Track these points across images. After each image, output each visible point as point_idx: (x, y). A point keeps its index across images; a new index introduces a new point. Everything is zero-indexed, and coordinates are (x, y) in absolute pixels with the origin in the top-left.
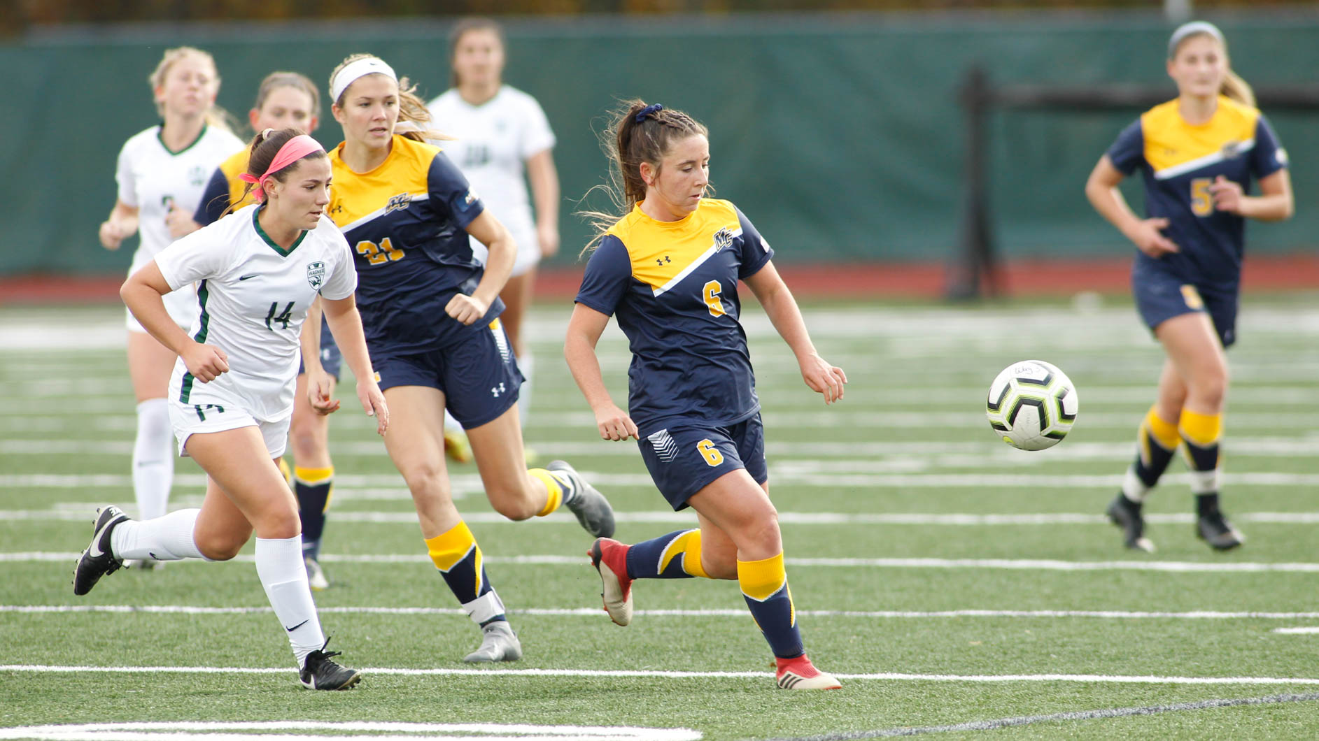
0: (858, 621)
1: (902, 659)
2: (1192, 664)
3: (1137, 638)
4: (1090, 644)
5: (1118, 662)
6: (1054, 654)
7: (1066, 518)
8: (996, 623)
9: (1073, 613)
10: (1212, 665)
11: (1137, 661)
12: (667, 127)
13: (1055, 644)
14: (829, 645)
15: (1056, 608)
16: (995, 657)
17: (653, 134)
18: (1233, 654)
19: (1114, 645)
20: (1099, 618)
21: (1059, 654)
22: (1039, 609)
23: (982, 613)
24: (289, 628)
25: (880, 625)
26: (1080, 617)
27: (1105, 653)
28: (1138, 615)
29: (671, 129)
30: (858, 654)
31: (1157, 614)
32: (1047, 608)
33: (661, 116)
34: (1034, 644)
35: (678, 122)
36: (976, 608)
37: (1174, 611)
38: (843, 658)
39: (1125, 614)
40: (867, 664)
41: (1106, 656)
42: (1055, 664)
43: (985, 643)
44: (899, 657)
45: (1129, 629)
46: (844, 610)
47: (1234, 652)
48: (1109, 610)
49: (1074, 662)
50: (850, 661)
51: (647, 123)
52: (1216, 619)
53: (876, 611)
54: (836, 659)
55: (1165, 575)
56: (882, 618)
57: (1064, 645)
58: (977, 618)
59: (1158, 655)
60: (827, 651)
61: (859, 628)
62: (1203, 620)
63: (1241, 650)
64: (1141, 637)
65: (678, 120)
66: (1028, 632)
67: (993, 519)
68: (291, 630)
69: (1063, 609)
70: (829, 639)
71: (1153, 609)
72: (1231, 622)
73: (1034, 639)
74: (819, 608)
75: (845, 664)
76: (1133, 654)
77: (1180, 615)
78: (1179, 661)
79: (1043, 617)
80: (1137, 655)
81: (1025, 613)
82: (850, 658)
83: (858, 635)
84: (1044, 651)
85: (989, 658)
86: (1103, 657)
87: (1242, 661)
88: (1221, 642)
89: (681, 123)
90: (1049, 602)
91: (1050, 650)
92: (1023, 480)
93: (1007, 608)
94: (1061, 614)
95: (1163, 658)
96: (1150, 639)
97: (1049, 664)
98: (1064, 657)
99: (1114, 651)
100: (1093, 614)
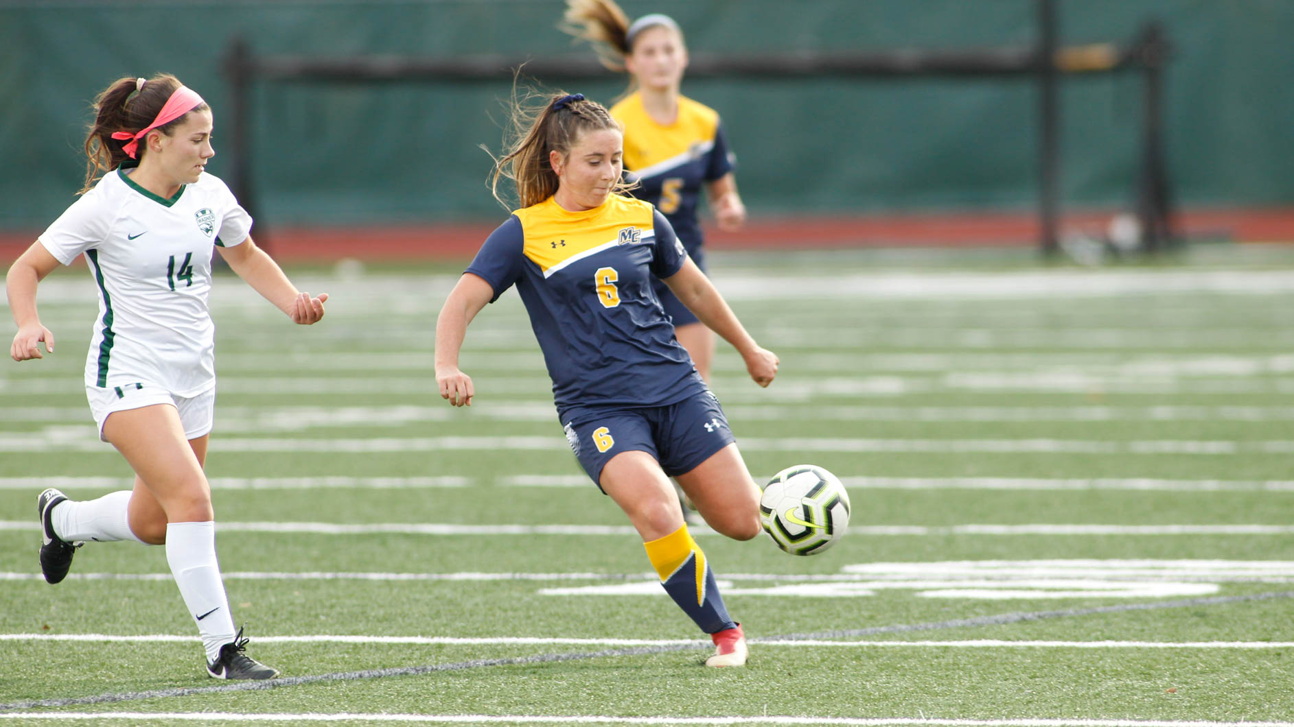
0: (129, 584)
1: (174, 621)
2: (459, 624)
3: (404, 600)
4: (359, 605)
5: (386, 623)
6: (323, 615)
7: (333, 482)
8: (265, 585)
9: (341, 575)
10: (477, 625)
11: (404, 621)
12: (578, 118)
13: (323, 606)
14: (102, 608)
15: (324, 570)
16: (265, 618)
17: (565, 122)
18: (498, 614)
19: (381, 606)
20: (366, 581)
21: (327, 615)
22: (307, 571)
23: (251, 575)
24: (199, 616)
25: (151, 588)
26: (346, 580)
27: (373, 614)
28: (404, 576)
29: (583, 121)
30: (130, 617)
31: (423, 576)
32: (315, 570)
33: (578, 107)
34: (303, 606)
35: (591, 115)
36: (247, 570)
37: (439, 573)
38: (115, 619)
39: (392, 576)
40: (139, 626)
41: (374, 617)
42: (324, 625)
43: (255, 604)
44: (170, 619)
45: (395, 591)
46: (116, 572)
47: (498, 613)
48: (376, 571)
49: (342, 623)
50: (122, 623)
51: (563, 112)
52: (480, 582)
53: (148, 573)
54: (108, 621)
55: (431, 538)
56: (153, 582)
57: (332, 607)
58: (246, 581)
59: (424, 615)
60: (99, 613)
61: (131, 591)
62: (468, 582)
63: (505, 611)
64: (408, 598)
65: (593, 113)
66: (296, 593)
67: (260, 483)
68: (200, 619)
69: (330, 571)
70: (102, 602)
71: (418, 571)
72: (496, 583)
73: (303, 600)
74: (91, 571)
75: (118, 626)
76: (400, 615)
77: (446, 577)
78: (445, 622)
79: (311, 580)
80: (404, 616)
81: (294, 575)
82: (121, 620)
83: (129, 597)
84: (313, 613)
85: (258, 620)
86: (371, 618)
87: (506, 622)
88: (485, 603)
89: (595, 115)
90: (317, 565)
91: (319, 611)
92: (289, 445)
93: (276, 570)
94: (329, 576)
95: (429, 619)
96: (417, 601)
97: (318, 625)
98: (332, 618)
99: (381, 612)
100: (361, 576)
